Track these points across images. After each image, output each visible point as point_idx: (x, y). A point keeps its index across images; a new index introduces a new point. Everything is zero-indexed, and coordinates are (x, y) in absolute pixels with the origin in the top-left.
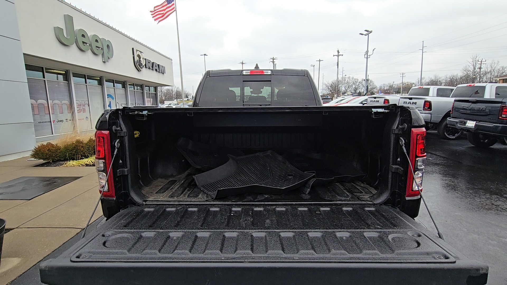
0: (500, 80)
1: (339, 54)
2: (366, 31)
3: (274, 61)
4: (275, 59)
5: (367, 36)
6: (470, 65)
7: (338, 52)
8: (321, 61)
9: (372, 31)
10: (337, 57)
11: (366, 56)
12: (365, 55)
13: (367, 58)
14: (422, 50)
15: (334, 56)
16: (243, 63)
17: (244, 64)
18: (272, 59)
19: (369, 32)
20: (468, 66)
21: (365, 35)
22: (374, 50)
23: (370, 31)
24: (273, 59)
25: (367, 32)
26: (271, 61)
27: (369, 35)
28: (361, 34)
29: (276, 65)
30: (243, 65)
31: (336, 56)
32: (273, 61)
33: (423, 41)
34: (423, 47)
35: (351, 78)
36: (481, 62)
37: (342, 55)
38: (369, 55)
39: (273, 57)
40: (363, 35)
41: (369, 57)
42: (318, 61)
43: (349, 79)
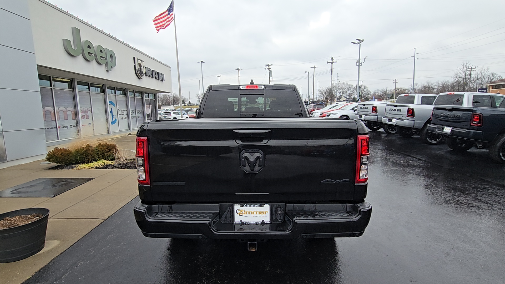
0: (490, 86)
1: (333, 61)
2: (358, 40)
3: (270, 68)
4: (270, 66)
5: (359, 44)
6: (460, 71)
7: (332, 59)
8: (315, 67)
9: (363, 40)
10: (331, 64)
11: (358, 65)
12: (357, 63)
13: (359, 66)
14: (414, 57)
15: (328, 63)
16: (239, 70)
17: (240, 70)
18: (268, 65)
19: (360, 41)
20: (459, 73)
21: (357, 44)
22: (365, 58)
23: (362, 40)
24: (269, 66)
25: (359, 41)
26: (266, 68)
27: (361, 43)
28: (353, 43)
29: (272, 72)
30: (239, 71)
31: (330, 63)
32: (268, 68)
33: (415, 49)
34: (415, 54)
35: (345, 84)
36: (471, 68)
37: (336, 62)
38: (360, 63)
39: (269, 64)
40: (355, 44)
41: (360, 64)
42: (313, 67)
43: (343, 85)
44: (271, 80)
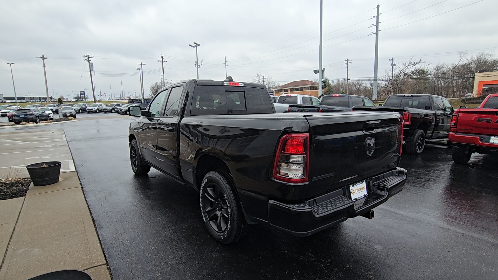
0: (274, 90)
1: (163, 60)
2: (195, 43)
3: (90, 60)
4: (90, 57)
5: (196, 48)
6: (256, 78)
7: (162, 58)
8: (143, 64)
9: (200, 44)
10: (162, 63)
11: (196, 66)
12: (195, 64)
13: (197, 68)
15: (158, 61)
16: (43, 58)
17: (45, 58)
18: (86, 57)
19: (197, 45)
20: (255, 80)
21: (194, 47)
22: (202, 61)
23: (198, 44)
24: (88, 58)
25: (195, 45)
26: (85, 59)
27: (197, 47)
28: (190, 45)
29: (93, 65)
30: (43, 60)
31: (160, 62)
32: (88, 59)
34: (226, 62)
36: (264, 77)
37: (166, 61)
38: (198, 65)
39: (88, 55)
40: (192, 47)
41: (199, 66)
42: (140, 64)
43: (167, 85)
44: (93, 74)
